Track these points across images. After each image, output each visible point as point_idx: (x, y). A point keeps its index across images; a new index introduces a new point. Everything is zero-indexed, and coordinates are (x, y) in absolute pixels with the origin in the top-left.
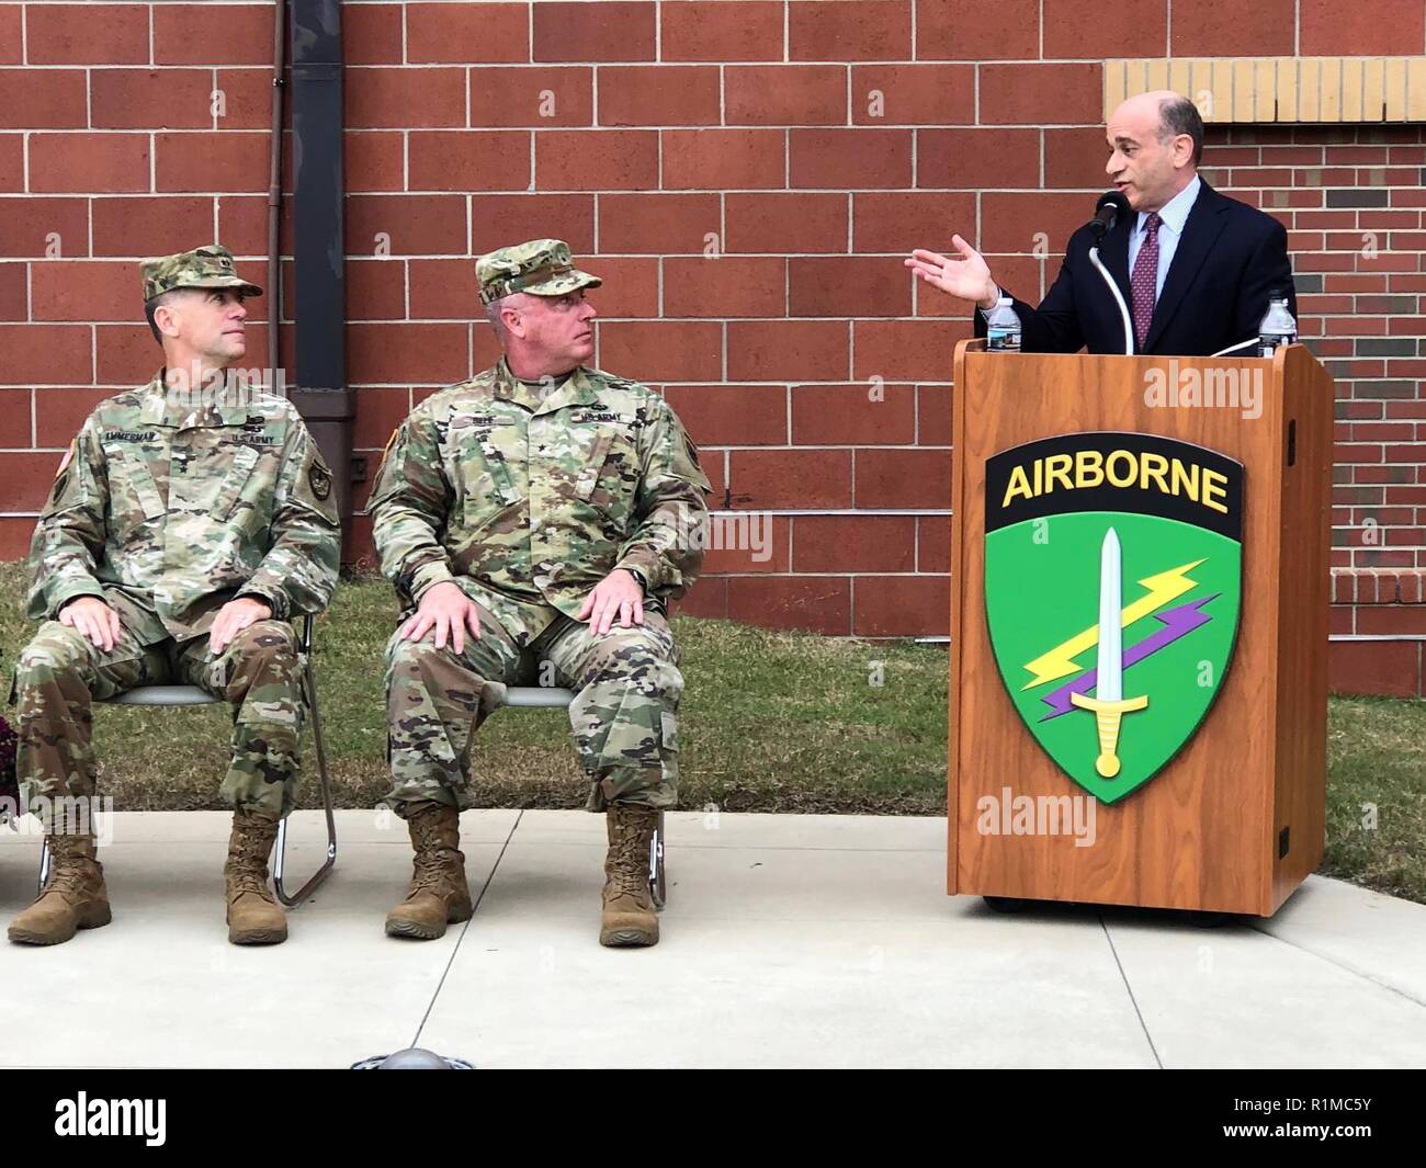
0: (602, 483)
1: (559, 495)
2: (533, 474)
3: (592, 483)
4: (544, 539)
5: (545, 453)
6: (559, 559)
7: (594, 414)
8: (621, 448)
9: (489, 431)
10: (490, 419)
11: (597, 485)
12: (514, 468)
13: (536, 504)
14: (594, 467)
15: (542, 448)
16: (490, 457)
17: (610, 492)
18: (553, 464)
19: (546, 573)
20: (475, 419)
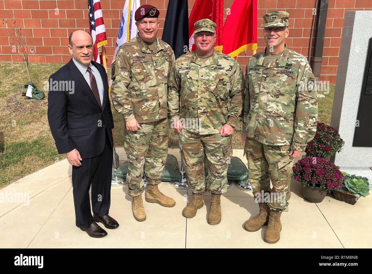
0: (217, 87)
1: (205, 90)
2: (200, 83)
3: (215, 87)
4: (201, 101)
5: (203, 78)
6: (204, 106)
7: (217, 67)
8: (223, 77)
9: (189, 72)
10: (190, 68)
11: (216, 87)
12: (195, 82)
13: (199, 92)
14: (216, 83)
15: (202, 76)
16: (189, 78)
17: (219, 89)
18: (205, 81)
19: (201, 109)
20: (186, 68)
